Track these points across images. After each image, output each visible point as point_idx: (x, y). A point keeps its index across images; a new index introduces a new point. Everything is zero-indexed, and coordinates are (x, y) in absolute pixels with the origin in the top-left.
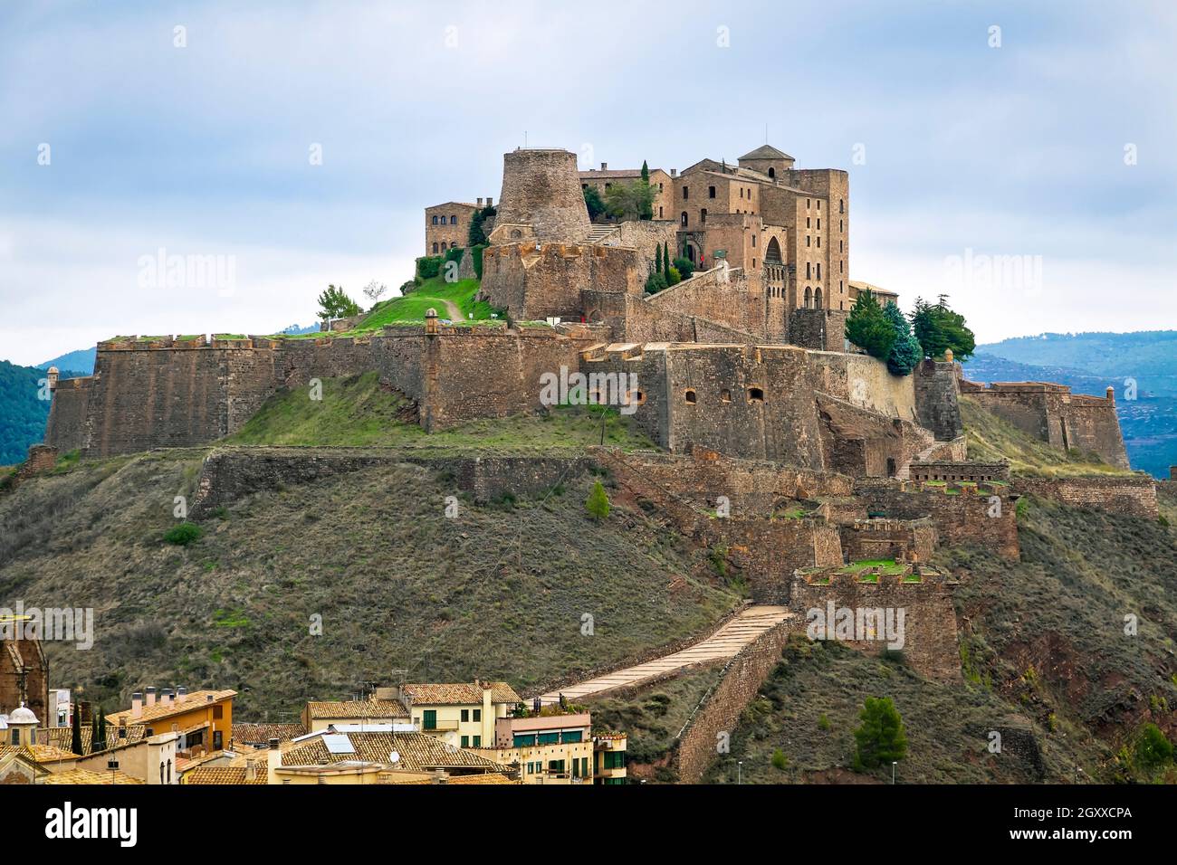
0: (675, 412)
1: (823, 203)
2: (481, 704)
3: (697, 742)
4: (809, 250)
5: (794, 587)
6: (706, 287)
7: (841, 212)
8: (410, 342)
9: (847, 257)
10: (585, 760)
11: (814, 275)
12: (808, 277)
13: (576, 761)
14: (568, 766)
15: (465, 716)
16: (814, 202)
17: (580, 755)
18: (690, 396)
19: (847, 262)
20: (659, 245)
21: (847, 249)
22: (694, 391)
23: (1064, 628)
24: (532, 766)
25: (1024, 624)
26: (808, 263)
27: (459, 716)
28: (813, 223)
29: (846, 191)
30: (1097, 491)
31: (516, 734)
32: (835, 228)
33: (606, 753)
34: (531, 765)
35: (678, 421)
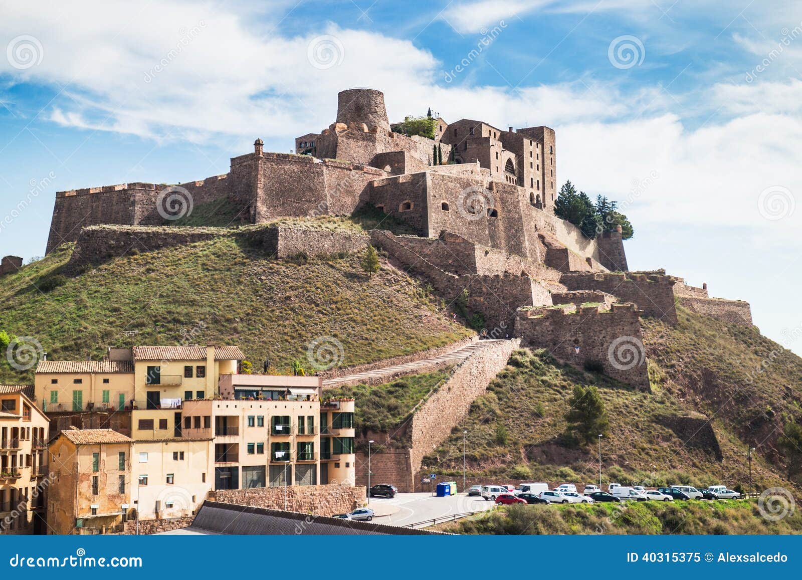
0: (433, 214)
1: (540, 146)
2: (205, 359)
3: (431, 419)
4: (532, 170)
5: (517, 320)
6: (465, 172)
7: (551, 153)
8: (246, 166)
9: (555, 180)
10: (311, 418)
11: (535, 186)
12: (532, 186)
13: (301, 418)
14: (294, 423)
15: (188, 372)
16: (534, 144)
17: (306, 413)
18: (445, 207)
19: (555, 183)
20: (435, 146)
21: (555, 175)
22: (448, 203)
23: (712, 366)
24: (253, 419)
25: (685, 363)
26: (532, 179)
27: (182, 372)
28: (534, 155)
29: (554, 141)
30: (716, 308)
31: (237, 388)
32: (547, 162)
33: (335, 414)
34: (251, 419)
35: (436, 221)
